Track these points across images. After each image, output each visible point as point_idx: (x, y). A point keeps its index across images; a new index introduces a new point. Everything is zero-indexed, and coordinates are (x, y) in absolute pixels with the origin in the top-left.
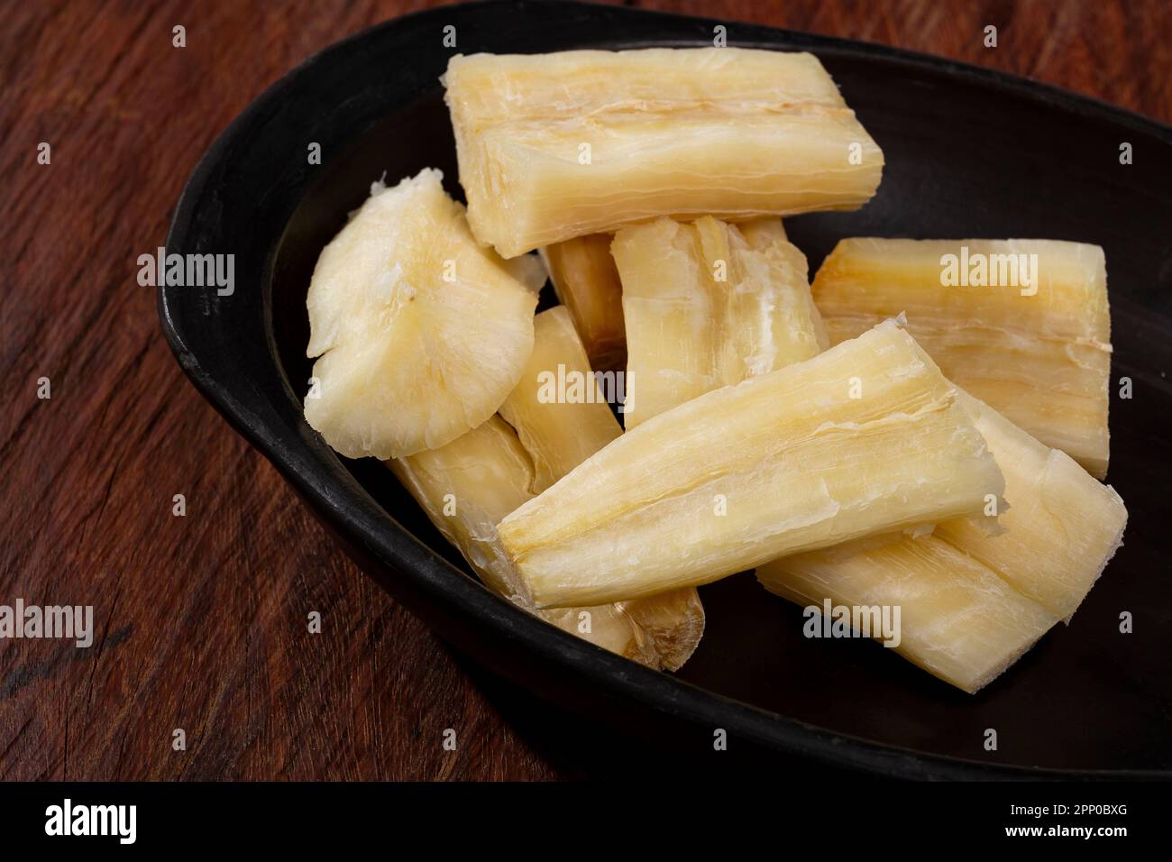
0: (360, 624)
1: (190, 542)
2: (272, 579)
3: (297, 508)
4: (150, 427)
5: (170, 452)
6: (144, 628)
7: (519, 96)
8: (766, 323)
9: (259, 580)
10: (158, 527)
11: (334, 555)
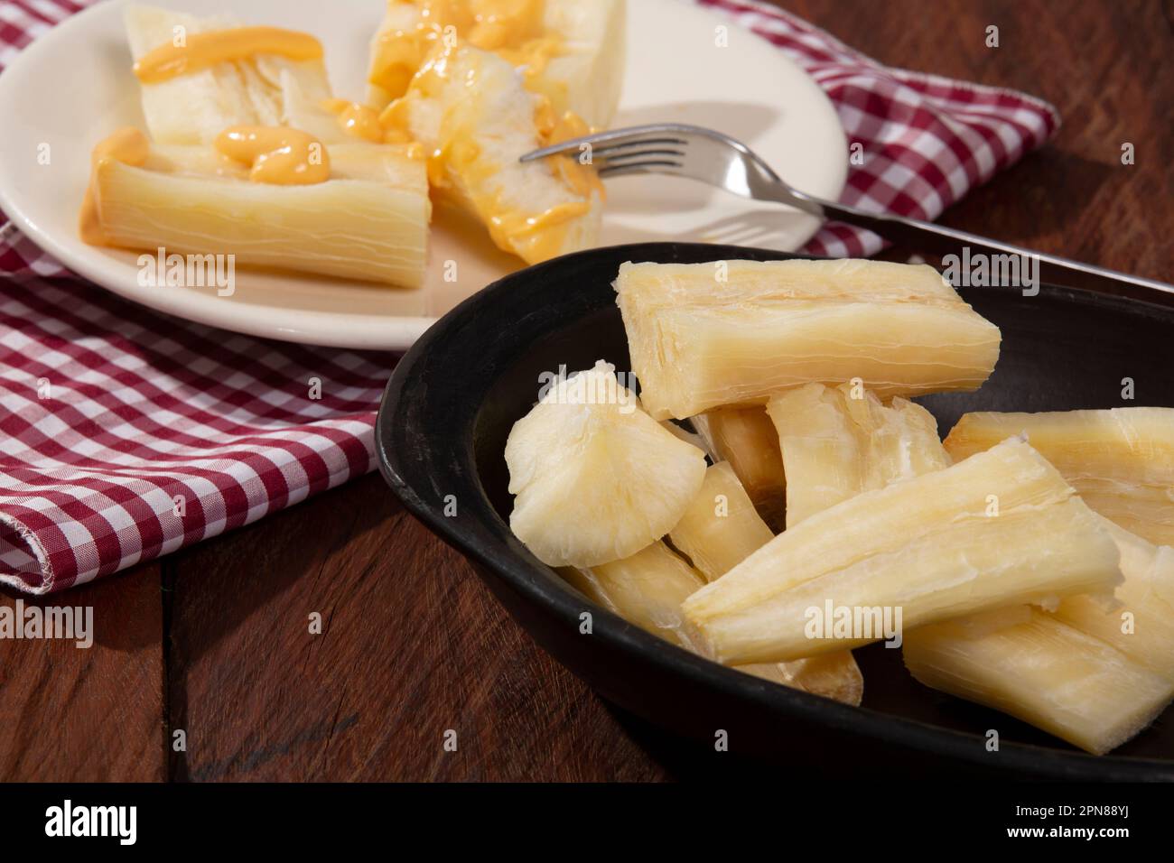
0: (557, 708)
1: (404, 656)
2: (479, 679)
3: (497, 629)
4: (362, 578)
5: (381, 594)
6: (369, 716)
7: (683, 289)
8: (905, 455)
9: (467, 680)
10: (376, 646)
11: (533, 661)
